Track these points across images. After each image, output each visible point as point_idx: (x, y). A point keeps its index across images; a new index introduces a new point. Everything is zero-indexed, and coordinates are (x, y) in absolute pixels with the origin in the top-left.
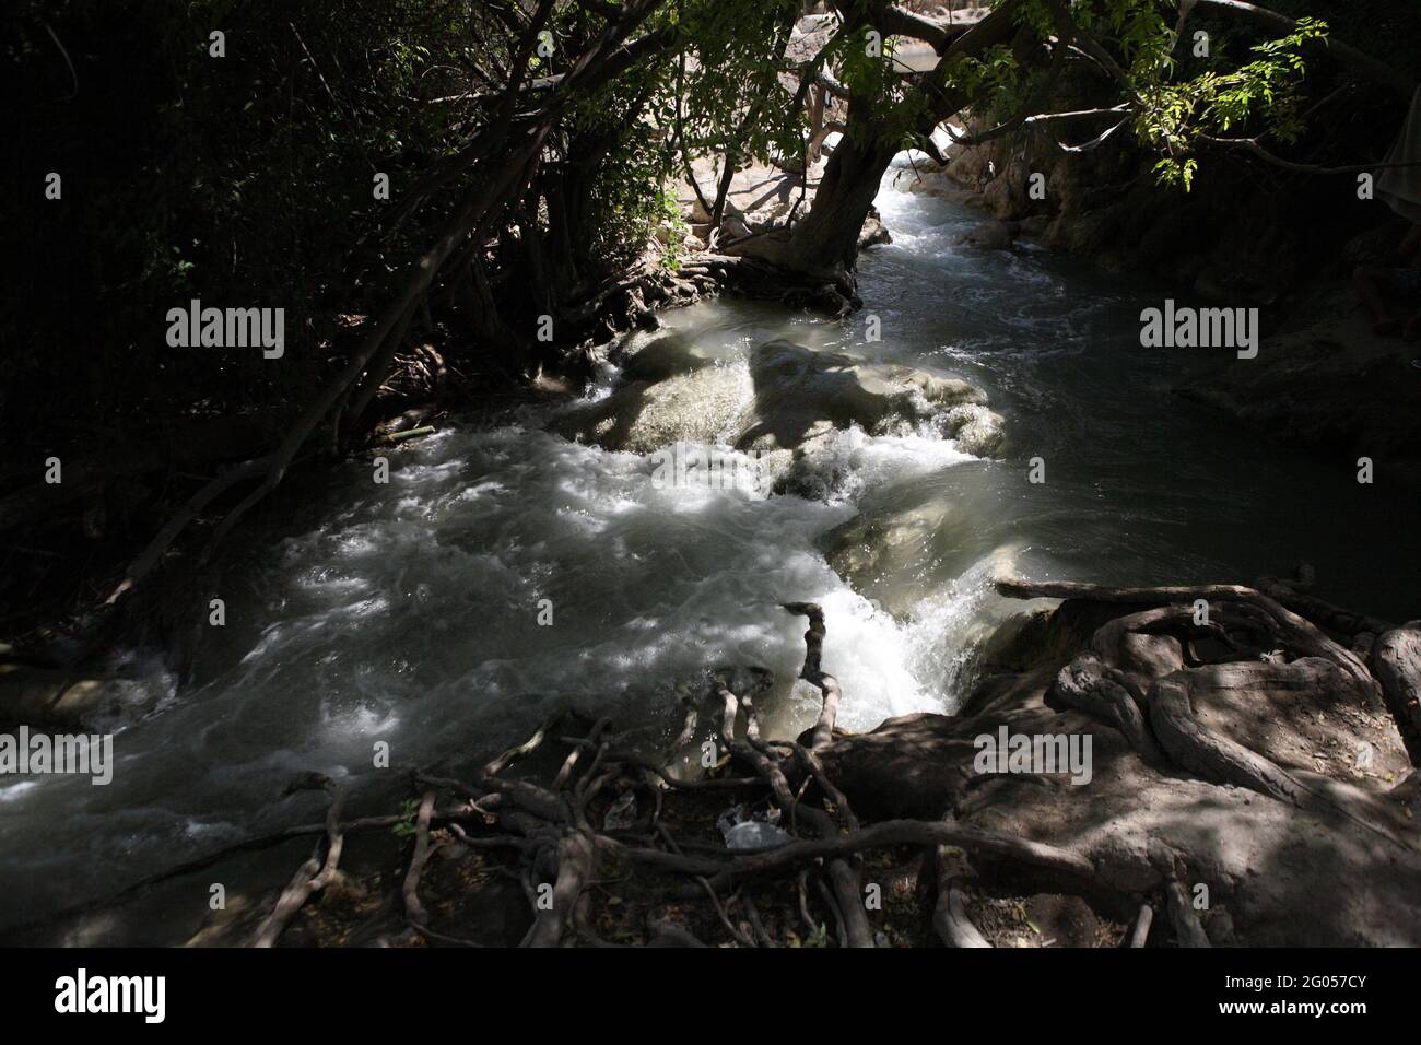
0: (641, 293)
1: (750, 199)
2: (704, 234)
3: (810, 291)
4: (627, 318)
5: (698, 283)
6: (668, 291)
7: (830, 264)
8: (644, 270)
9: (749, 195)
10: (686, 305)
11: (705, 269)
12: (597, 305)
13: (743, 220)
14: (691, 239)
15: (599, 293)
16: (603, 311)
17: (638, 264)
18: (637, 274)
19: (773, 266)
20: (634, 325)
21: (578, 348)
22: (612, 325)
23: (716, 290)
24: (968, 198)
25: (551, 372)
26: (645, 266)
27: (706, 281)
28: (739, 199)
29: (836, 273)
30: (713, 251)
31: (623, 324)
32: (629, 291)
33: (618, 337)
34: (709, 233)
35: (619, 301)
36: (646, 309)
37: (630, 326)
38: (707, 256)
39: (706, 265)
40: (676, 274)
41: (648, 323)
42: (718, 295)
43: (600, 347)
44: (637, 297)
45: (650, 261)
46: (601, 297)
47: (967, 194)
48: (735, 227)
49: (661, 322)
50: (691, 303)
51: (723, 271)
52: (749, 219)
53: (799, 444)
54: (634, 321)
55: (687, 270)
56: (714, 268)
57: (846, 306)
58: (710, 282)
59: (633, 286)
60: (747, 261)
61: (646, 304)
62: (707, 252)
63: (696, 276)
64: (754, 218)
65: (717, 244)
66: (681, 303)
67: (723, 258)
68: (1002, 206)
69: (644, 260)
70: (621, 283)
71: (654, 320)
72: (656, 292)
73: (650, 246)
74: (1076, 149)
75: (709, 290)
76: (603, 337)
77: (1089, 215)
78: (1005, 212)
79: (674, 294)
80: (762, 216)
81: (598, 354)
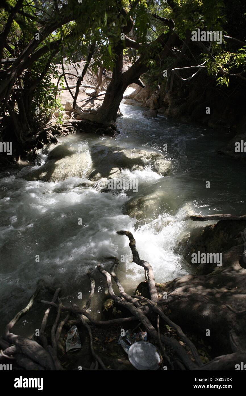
0: (51, 132)
1: (82, 104)
2: (69, 114)
3: (104, 129)
4: (47, 140)
5: (69, 128)
6: (60, 131)
7: (109, 121)
8: (52, 124)
9: (81, 102)
10: (66, 135)
11: (71, 124)
12: (37, 136)
13: (81, 109)
14: (65, 116)
15: (38, 132)
16: (39, 138)
17: (50, 122)
18: (49, 126)
19: (92, 122)
20: (50, 142)
21: (32, 150)
22: (43, 143)
23: (75, 130)
24: (141, 105)
25: (23, 159)
26: (52, 123)
27: (71, 128)
28: (79, 104)
29: (111, 123)
30: (73, 119)
31: (46, 142)
32: (47, 131)
33: (45, 146)
34: (71, 113)
35: (44, 135)
36: (53, 137)
37: (49, 143)
38: (71, 120)
39: (71, 123)
40: (62, 126)
41: (54, 141)
42: (75, 132)
43: (39, 150)
44: (50, 133)
45: (53, 122)
46: (38, 133)
47: (141, 104)
48: (79, 111)
49: (58, 140)
50: (67, 135)
51: (77, 124)
52: (83, 109)
53: (109, 175)
54: (50, 141)
55: (65, 124)
56: (74, 123)
57: (116, 133)
58: (73, 128)
59: (48, 130)
60: (84, 121)
61: (53, 135)
62: (71, 119)
63: (69, 126)
64: (84, 108)
65: (74, 116)
66: (64, 135)
67: (76, 121)
68: (151, 106)
69: (51, 121)
70: (45, 129)
71: (56, 140)
72: (56, 132)
73: (53, 117)
74: (185, 79)
75: (73, 131)
76: (40, 147)
77: (177, 107)
78: (153, 108)
79: (62, 132)
80: (87, 108)
81: (39, 152)
